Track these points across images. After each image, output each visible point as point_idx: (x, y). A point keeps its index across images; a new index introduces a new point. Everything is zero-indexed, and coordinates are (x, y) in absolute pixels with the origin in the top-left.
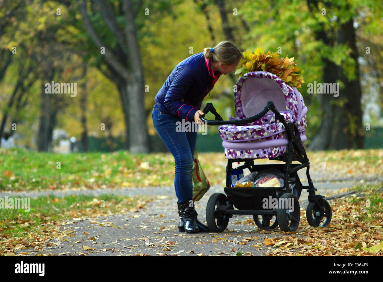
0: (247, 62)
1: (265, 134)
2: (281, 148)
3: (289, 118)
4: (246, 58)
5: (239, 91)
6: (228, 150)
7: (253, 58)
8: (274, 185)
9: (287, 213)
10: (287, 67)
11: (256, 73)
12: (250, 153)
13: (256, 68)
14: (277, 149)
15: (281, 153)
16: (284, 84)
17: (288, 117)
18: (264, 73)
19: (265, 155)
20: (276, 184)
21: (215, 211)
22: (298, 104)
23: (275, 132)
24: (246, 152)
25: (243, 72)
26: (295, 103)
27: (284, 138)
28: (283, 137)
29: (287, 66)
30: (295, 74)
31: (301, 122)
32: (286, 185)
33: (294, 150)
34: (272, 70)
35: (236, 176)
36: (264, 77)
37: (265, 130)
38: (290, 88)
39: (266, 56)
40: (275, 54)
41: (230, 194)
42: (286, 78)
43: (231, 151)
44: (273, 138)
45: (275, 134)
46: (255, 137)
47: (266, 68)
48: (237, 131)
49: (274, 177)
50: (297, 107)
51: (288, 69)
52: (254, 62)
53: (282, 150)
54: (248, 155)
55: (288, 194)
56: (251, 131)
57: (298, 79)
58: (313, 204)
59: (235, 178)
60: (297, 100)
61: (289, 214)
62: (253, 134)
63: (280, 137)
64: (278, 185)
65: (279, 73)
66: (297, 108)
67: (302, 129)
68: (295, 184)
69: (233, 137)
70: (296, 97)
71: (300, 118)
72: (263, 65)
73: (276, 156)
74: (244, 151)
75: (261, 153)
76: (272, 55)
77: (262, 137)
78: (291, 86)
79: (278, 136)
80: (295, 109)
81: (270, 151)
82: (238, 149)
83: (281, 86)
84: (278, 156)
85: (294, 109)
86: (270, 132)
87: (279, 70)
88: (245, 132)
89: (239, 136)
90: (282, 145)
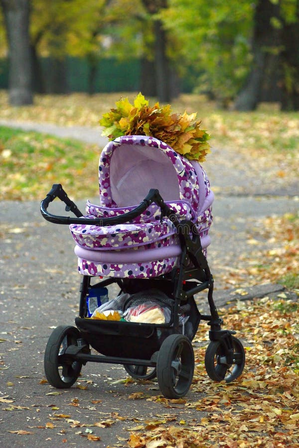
0: (122, 118)
1: (146, 239)
2: (168, 261)
3: (185, 212)
4: (119, 112)
5: (107, 164)
6: (83, 261)
7: (132, 112)
8: (154, 319)
9: (172, 367)
10: (185, 131)
11: (135, 138)
12: (117, 269)
13: (135, 130)
14: (162, 264)
15: (168, 269)
16: (178, 157)
17: (183, 210)
18: (146, 138)
19: (142, 273)
20: (158, 318)
21: (59, 354)
22: (199, 190)
23: (162, 235)
24: (112, 266)
25: (114, 134)
26: (194, 187)
27: (174, 245)
28: (172, 243)
29: (184, 127)
30: (197, 142)
31: (202, 218)
32: (174, 318)
33: (190, 262)
34: (160, 133)
35: (95, 299)
36: (146, 145)
37: (145, 233)
38: (188, 163)
39: (152, 110)
40: (166, 108)
41: (85, 329)
42: (182, 147)
43: (89, 263)
44: (157, 247)
45: (161, 238)
46: (130, 243)
47: (151, 130)
48: (100, 233)
49: (155, 307)
50: (198, 193)
51: (186, 134)
52: (132, 119)
53: (170, 264)
54: (114, 272)
55: (177, 335)
56: (123, 235)
57: (201, 149)
58: (216, 345)
59: (94, 301)
60: (197, 183)
61: (177, 368)
62: (126, 239)
63: (168, 243)
64: (162, 320)
65: (172, 138)
66: (197, 196)
67: (204, 227)
68: (188, 317)
69: (94, 243)
70: (197, 178)
71: (202, 211)
72: (147, 126)
73: (160, 274)
74: (109, 265)
75: (136, 270)
76: (162, 110)
77: (141, 244)
78: (189, 160)
79: (165, 242)
80: (195, 197)
81: (150, 267)
82: (99, 261)
83: (174, 160)
84: (163, 273)
85: (193, 198)
86: (153, 235)
87: (172, 134)
88: (113, 235)
89: (103, 242)
90: (170, 257)
